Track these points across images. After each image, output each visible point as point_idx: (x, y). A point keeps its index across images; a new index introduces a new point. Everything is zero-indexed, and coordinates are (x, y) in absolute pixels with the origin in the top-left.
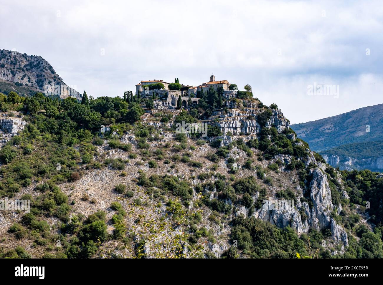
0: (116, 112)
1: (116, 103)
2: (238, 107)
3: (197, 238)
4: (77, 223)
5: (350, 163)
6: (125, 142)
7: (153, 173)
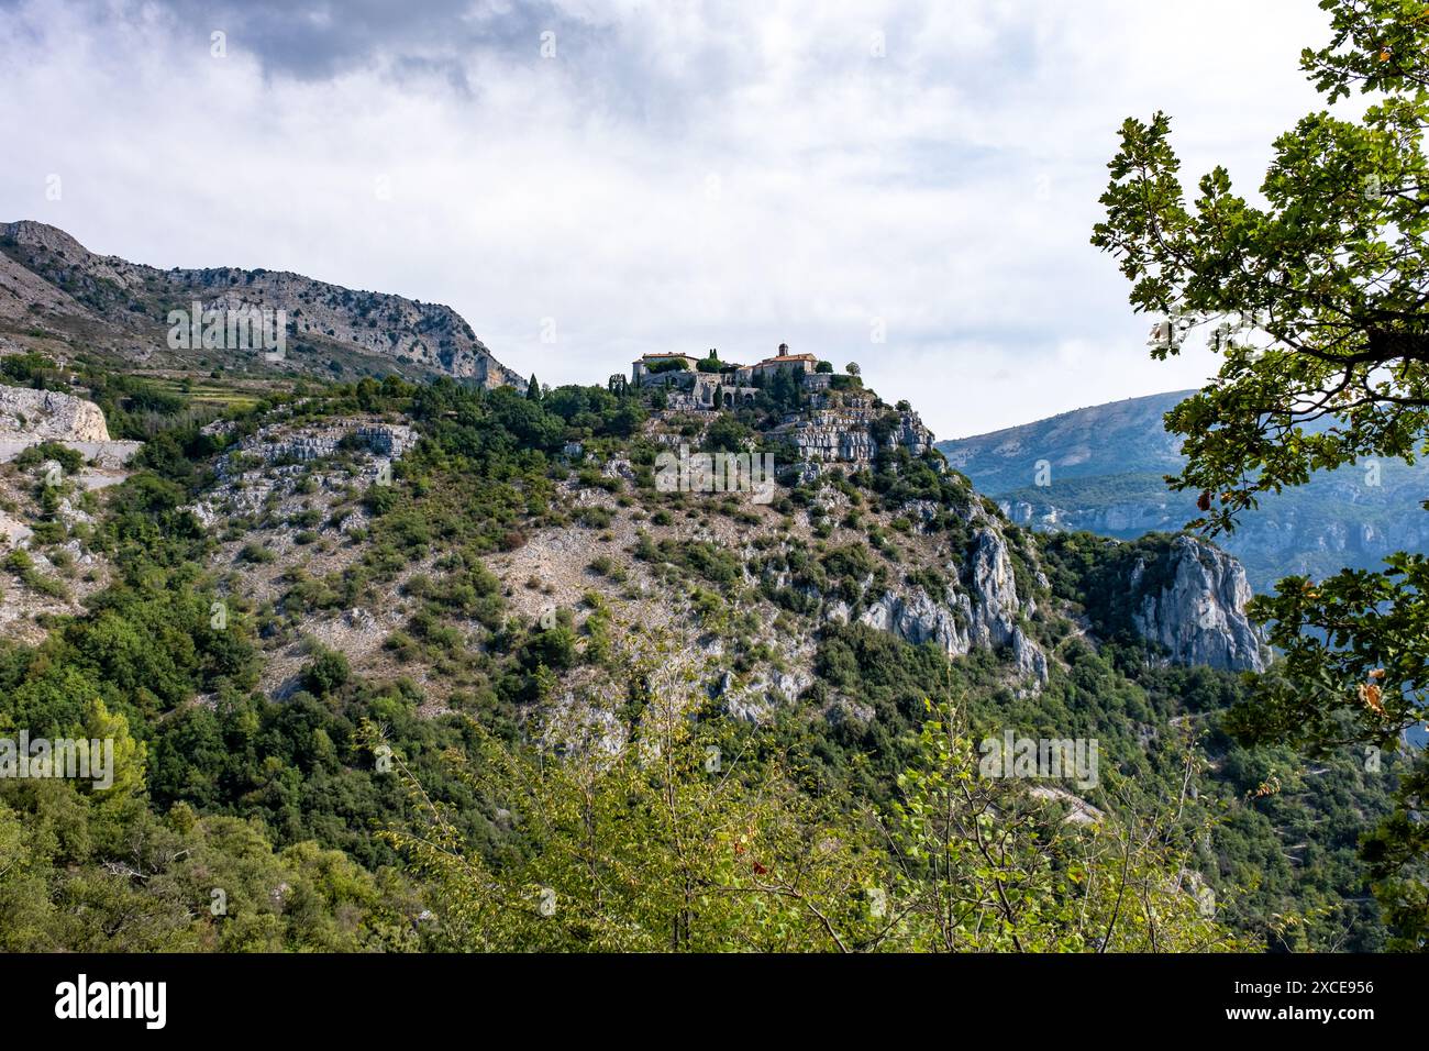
0: (593, 416)
1: (594, 398)
2: (834, 406)
3: (751, 662)
4: (518, 632)
5: (1053, 517)
6: (611, 474)
7: (666, 536)
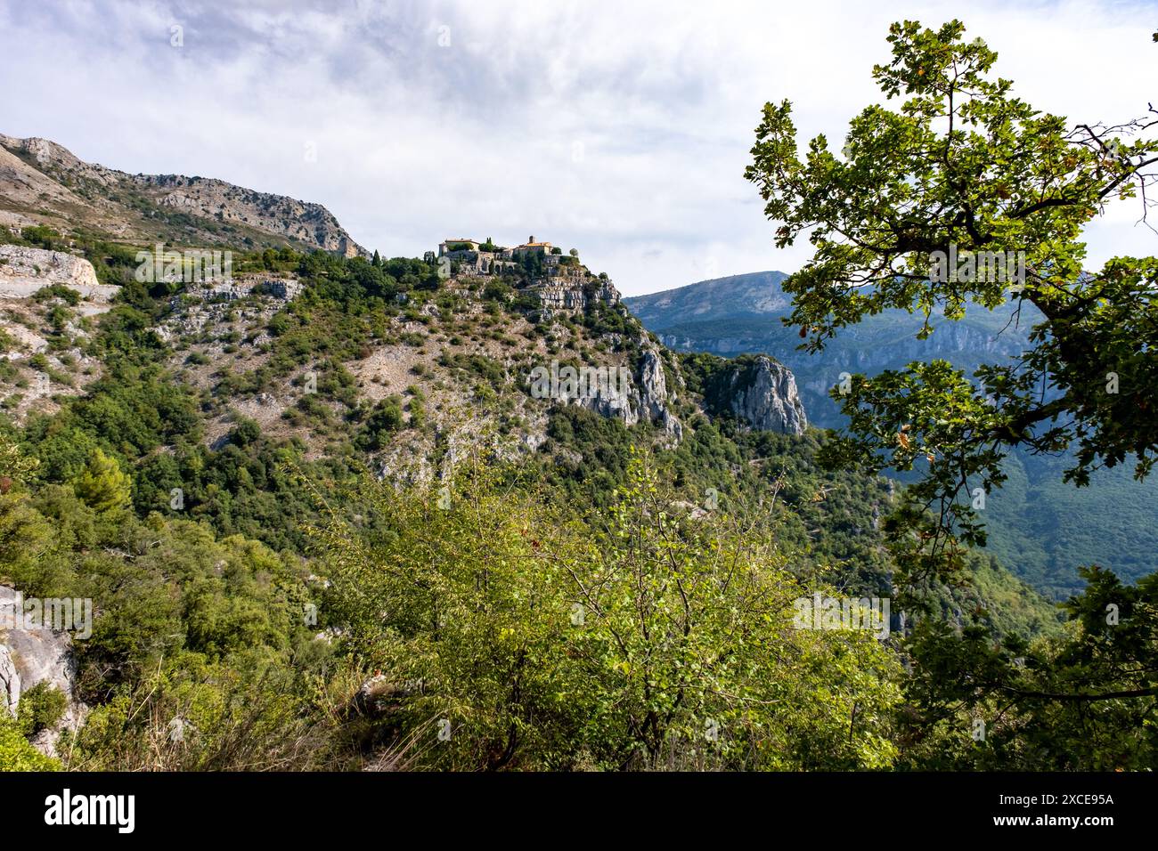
0: (415, 277)
1: (415, 266)
2: (562, 275)
3: (510, 428)
4: (367, 408)
5: (688, 344)
6: (425, 313)
7: (459, 352)
